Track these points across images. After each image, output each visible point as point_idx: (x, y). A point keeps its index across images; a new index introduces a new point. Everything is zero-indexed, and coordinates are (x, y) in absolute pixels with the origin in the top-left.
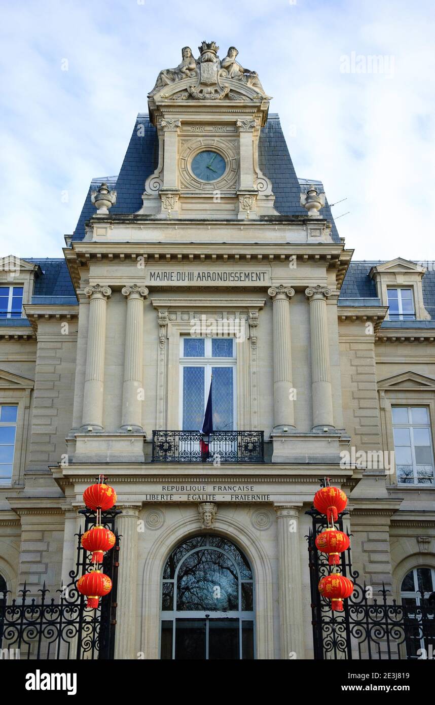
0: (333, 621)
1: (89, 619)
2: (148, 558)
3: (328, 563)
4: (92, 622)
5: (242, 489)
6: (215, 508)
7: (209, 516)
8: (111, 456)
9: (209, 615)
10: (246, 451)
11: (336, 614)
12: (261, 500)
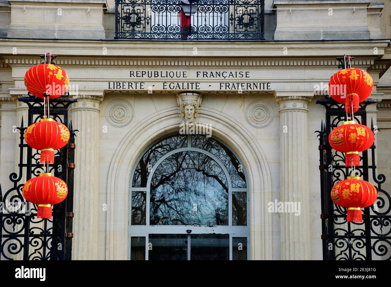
0: (350, 235)
1: (37, 232)
2: (113, 161)
3: (344, 164)
4: (41, 234)
5: (234, 76)
6: (199, 100)
7: (191, 110)
8: (60, 31)
9: (191, 231)
10: (240, 25)
11: (353, 227)
12: (258, 89)
